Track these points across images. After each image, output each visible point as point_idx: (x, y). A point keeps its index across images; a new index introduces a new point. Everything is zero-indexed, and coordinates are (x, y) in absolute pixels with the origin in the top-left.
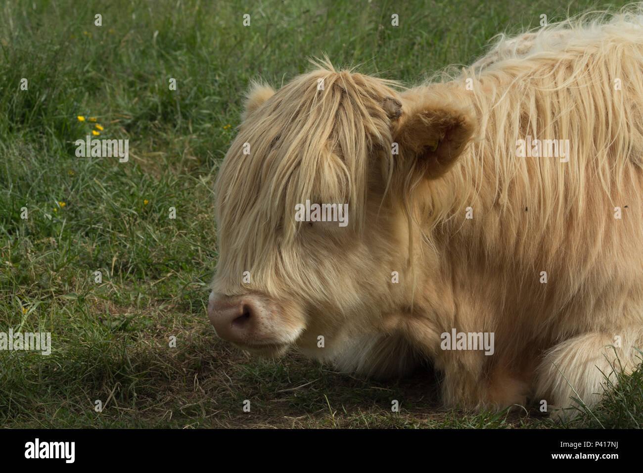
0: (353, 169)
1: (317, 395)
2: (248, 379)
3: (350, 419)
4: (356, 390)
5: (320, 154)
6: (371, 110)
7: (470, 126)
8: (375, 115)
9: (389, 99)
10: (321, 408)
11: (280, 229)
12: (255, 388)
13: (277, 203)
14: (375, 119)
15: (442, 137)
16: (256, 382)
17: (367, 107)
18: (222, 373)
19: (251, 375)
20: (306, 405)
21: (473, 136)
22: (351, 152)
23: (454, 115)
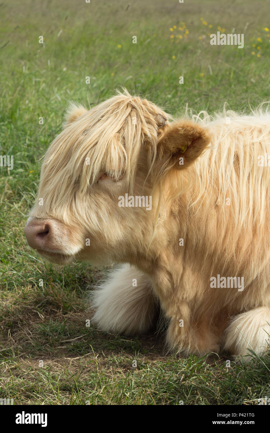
0: (130, 153)
1: (86, 344)
2: (42, 333)
3: (107, 360)
4: (111, 341)
5: (111, 139)
6: (147, 119)
7: (208, 138)
8: (149, 122)
9: (160, 115)
10: (88, 353)
11: (78, 183)
12: (47, 339)
13: (78, 165)
14: (148, 124)
15: (190, 143)
16: (48, 335)
17: (145, 117)
18: (26, 329)
19: (44, 331)
20: (79, 351)
21: (210, 145)
22: (130, 142)
23: (198, 130)
